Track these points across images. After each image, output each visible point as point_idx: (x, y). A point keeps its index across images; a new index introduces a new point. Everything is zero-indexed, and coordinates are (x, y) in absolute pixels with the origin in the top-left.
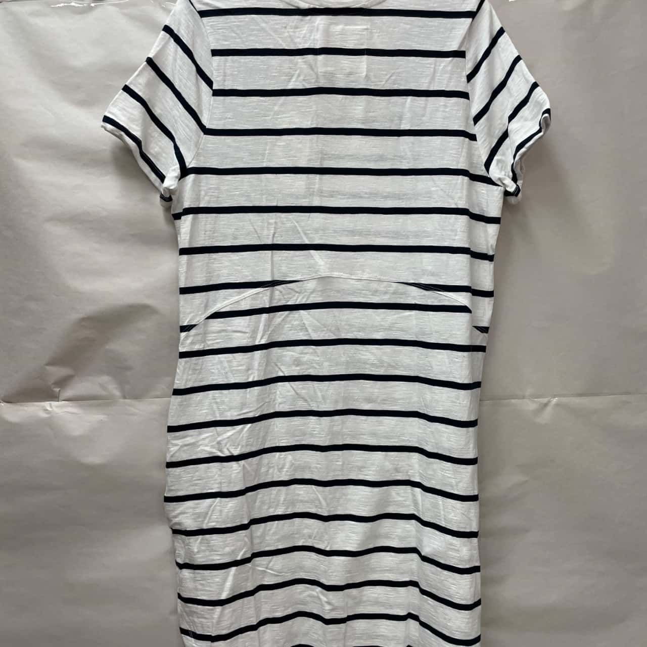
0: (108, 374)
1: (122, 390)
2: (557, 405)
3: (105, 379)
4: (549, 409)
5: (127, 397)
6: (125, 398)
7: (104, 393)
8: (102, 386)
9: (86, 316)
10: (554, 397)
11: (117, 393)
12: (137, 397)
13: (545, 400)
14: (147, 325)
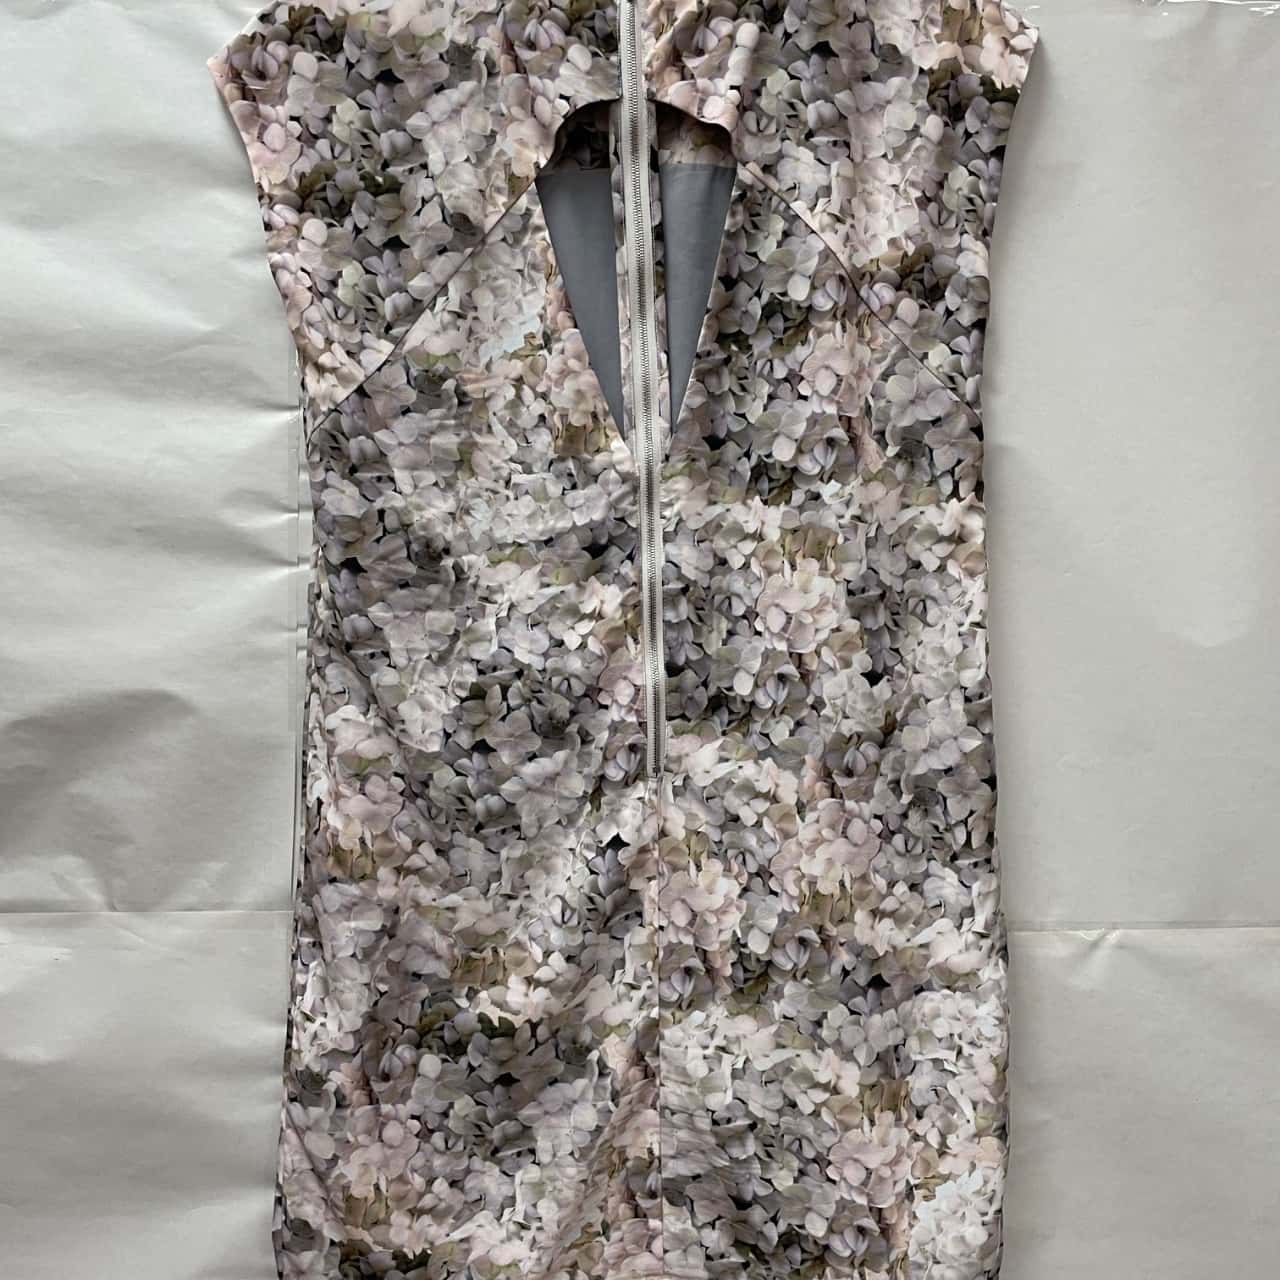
0: (76, 851)
1: (108, 889)
2: (1120, 946)
3: (69, 862)
4: (1101, 956)
5: (117, 906)
6: (113, 908)
7: (64, 896)
8: (60, 880)
9: (23, 718)
10: (1115, 928)
11: (96, 897)
12: (139, 906)
13: (1092, 935)
14: (169, 739)
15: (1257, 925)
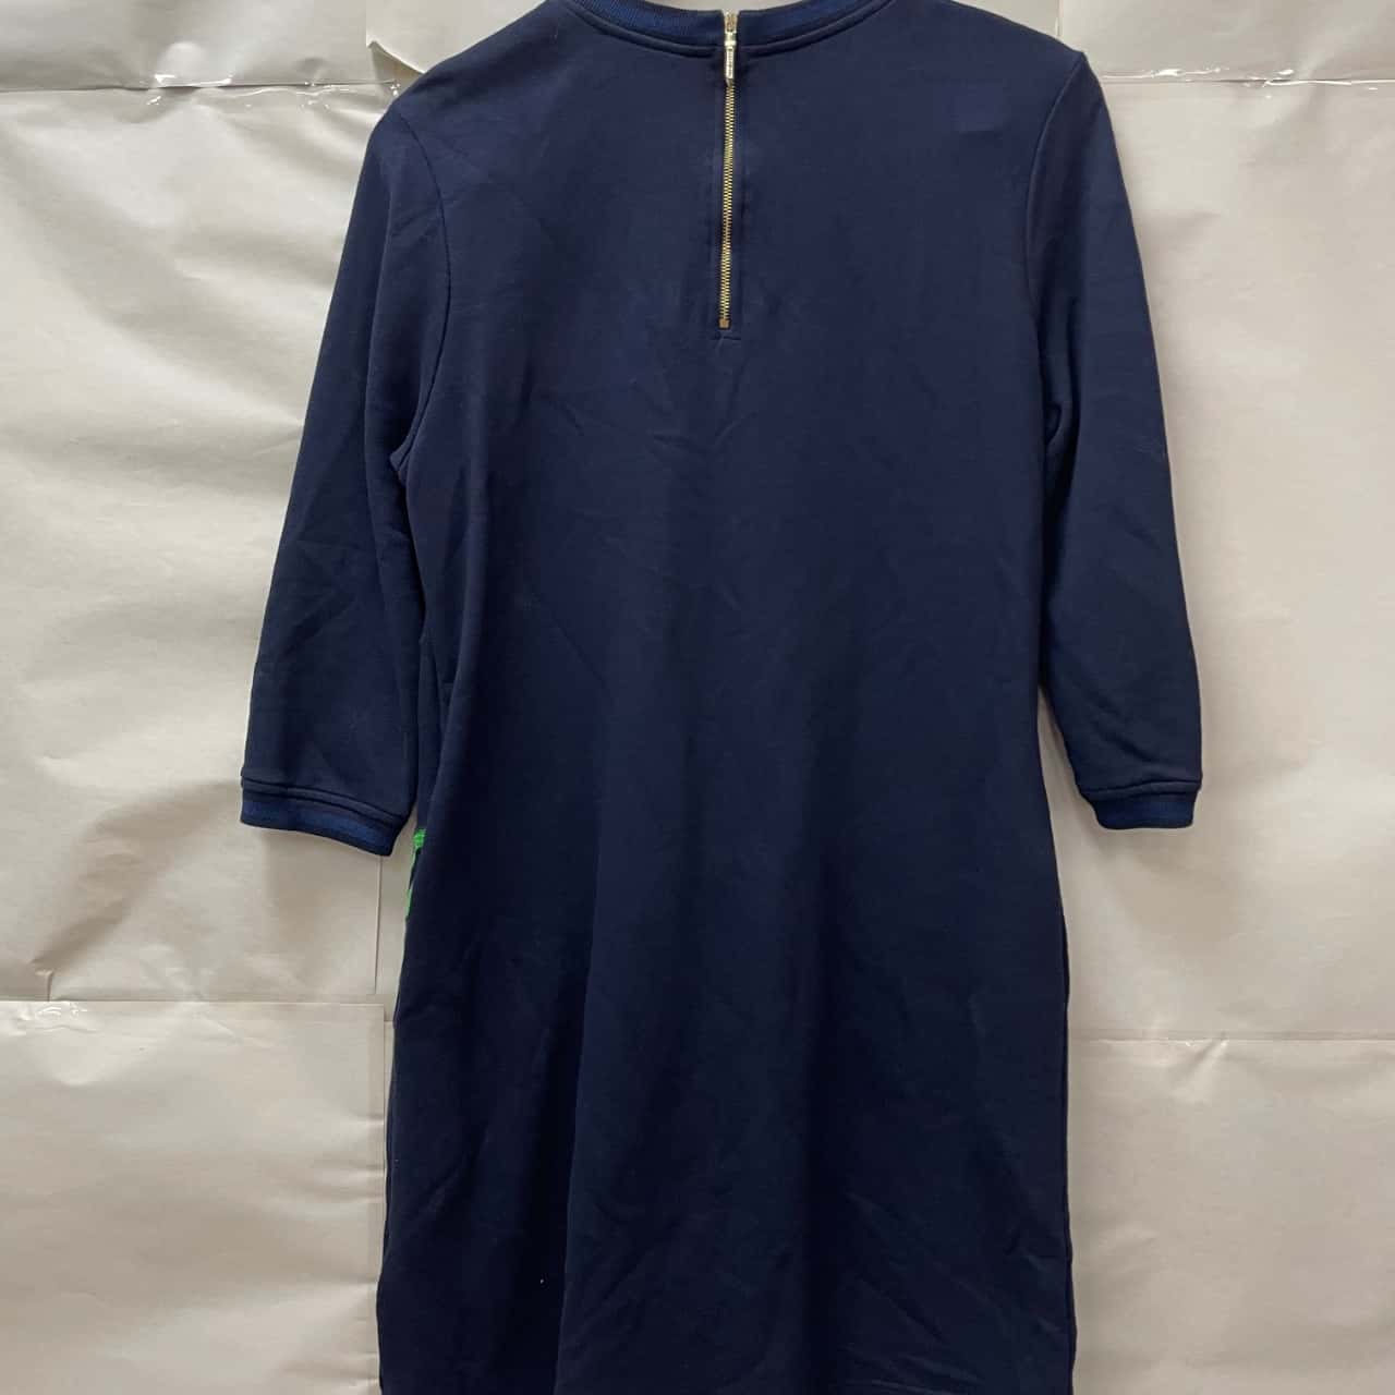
15: (1375, 1037)
